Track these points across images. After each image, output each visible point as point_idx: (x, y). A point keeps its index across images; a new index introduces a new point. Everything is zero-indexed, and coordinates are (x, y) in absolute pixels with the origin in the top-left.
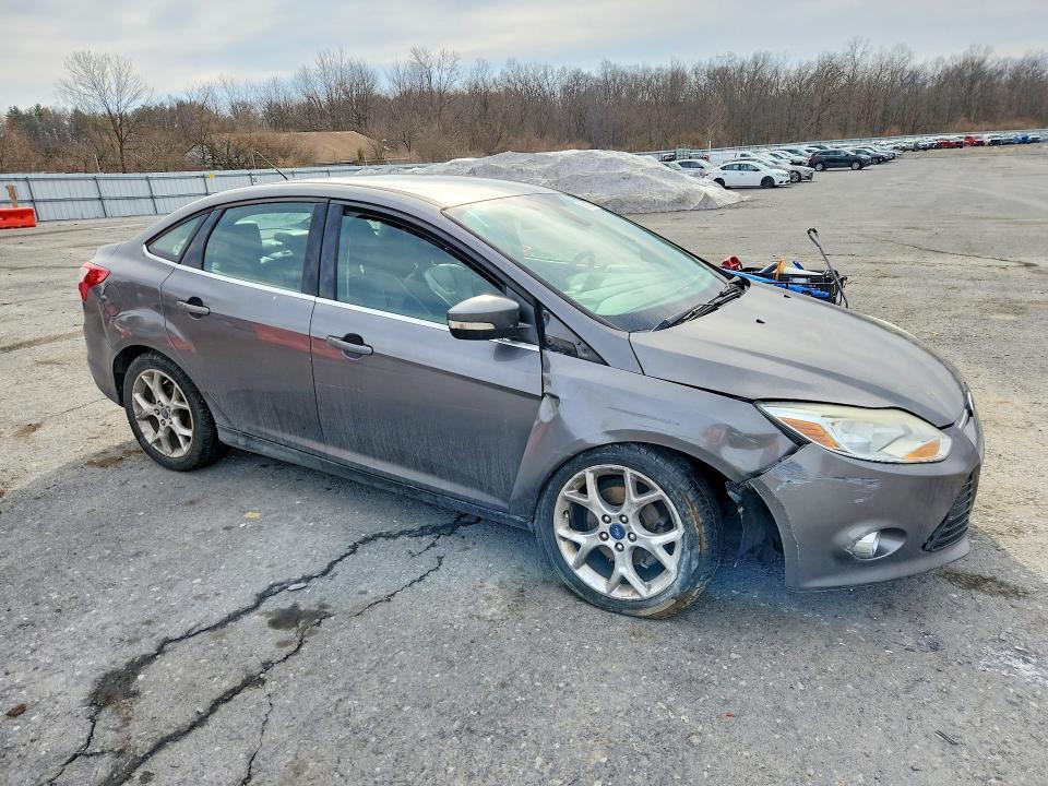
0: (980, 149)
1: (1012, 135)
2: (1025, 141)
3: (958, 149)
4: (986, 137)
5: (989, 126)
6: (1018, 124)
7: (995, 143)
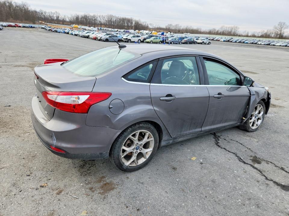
0: (20, 28)
1: (27, 25)
2: (31, 27)
3: (15, 28)
4: (21, 25)
5: (20, 22)
6: (28, 22)
7: (24, 27)
